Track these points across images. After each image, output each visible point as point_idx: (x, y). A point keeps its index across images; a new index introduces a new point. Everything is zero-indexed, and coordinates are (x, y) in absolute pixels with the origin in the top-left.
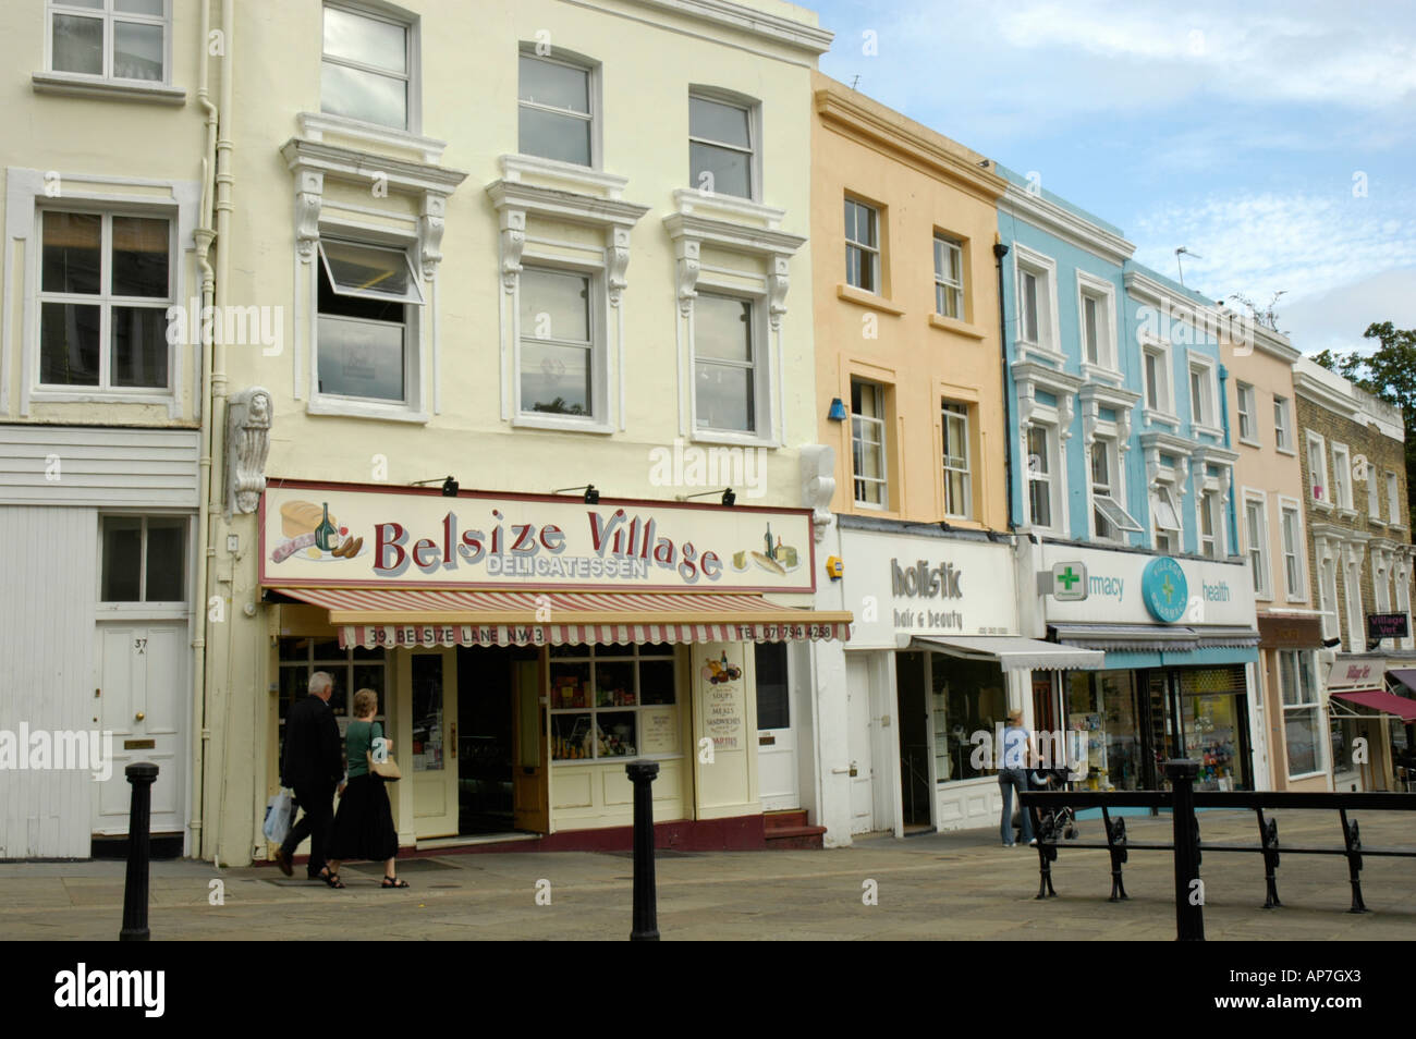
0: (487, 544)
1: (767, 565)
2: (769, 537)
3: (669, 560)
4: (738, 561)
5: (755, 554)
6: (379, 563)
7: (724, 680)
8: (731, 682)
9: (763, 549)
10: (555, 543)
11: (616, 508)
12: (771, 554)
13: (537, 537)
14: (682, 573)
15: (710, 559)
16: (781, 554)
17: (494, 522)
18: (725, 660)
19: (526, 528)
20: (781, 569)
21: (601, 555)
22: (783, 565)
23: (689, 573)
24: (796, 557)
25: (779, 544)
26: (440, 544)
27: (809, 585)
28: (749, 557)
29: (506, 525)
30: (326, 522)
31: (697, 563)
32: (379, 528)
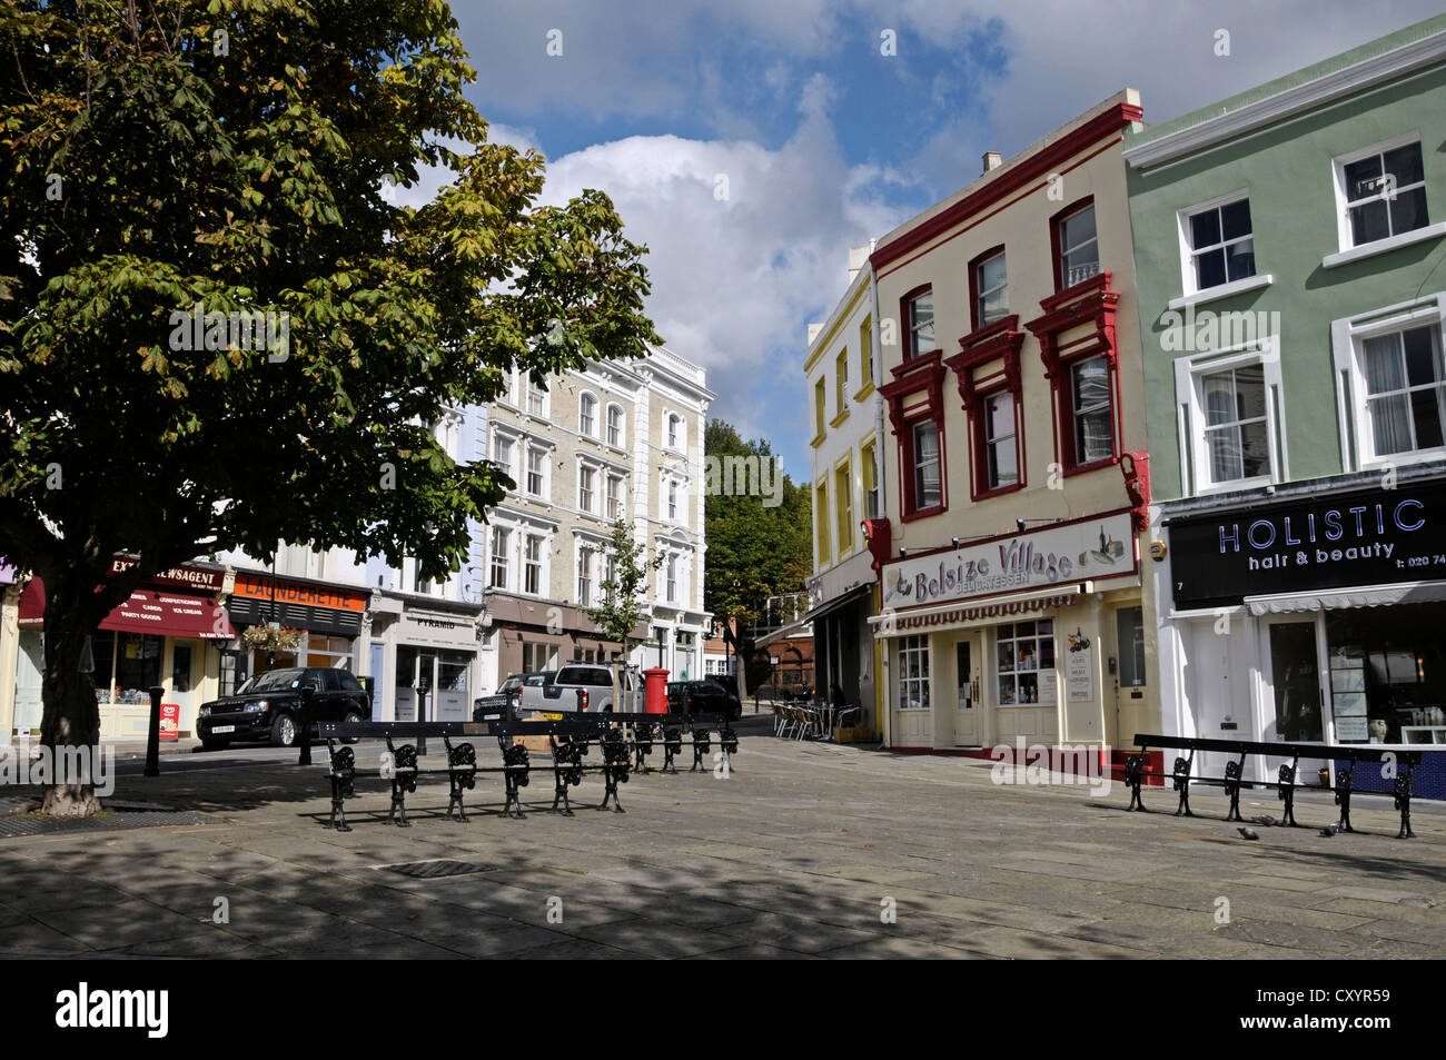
0: (956, 577)
1: (1102, 559)
2: (1102, 537)
3: (1041, 568)
4: (1082, 560)
5: (1093, 552)
6: (918, 597)
7: (1079, 649)
8: (1083, 651)
9: (1098, 548)
10: (984, 569)
11: (1012, 539)
12: (1104, 550)
13: (976, 567)
14: (1048, 575)
15: (1064, 562)
16: (1112, 548)
17: (958, 563)
18: (1079, 634)
19: (972, 563)
20: (1111, 560)
21: (1005, 572)
22: (1113, 556)
23: (1052, 574)
24: (1122, 548)
25: (1110, 541)
26: (939, 581)
27: (1132, 569)
28: (1089, 557)
29: (963, 563)
30: (900, 579)
31: (1056, 567)
32: (917, 577)
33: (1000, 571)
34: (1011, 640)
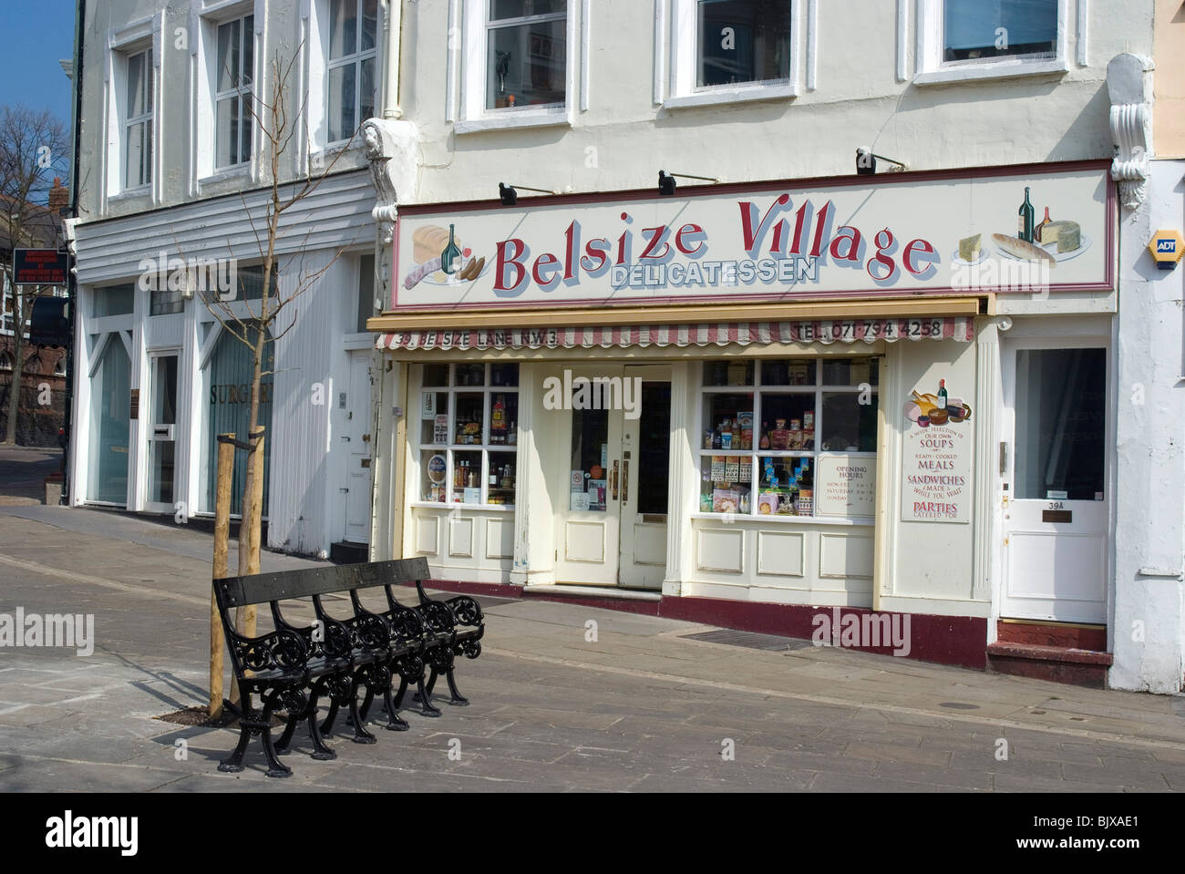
0: (612, 255)
1: (1021, 253)
2: (1027, 211)
3: (853, 256)
4: (968, 249)
5: (1000, 237)
6: (499, 283)
7: (941, 421)
8: (951, 425)
9: (1014, 226)
10: (695, 245)
11: (778, 194)
12: (1030, 234)
13: (672, 241)
14: (873, 273)
15: (919, 250)
16: (1049, 232)
17: (623, 227)
18: (944, 393)
19: (660, 232)
20: (1048, 256)
21: (753, 255)
22: (1052, 250)
23: (883, 271)
24: (1078, 235)
25: (1047, 218)
26: (562, 258)
27: (1099, 277)
28: (987, 242)
29: (635, 229)
30: (452, 245)
31: (898, 258)
32: (501, 246)
33: (742, 255)
34: (747, 453)
